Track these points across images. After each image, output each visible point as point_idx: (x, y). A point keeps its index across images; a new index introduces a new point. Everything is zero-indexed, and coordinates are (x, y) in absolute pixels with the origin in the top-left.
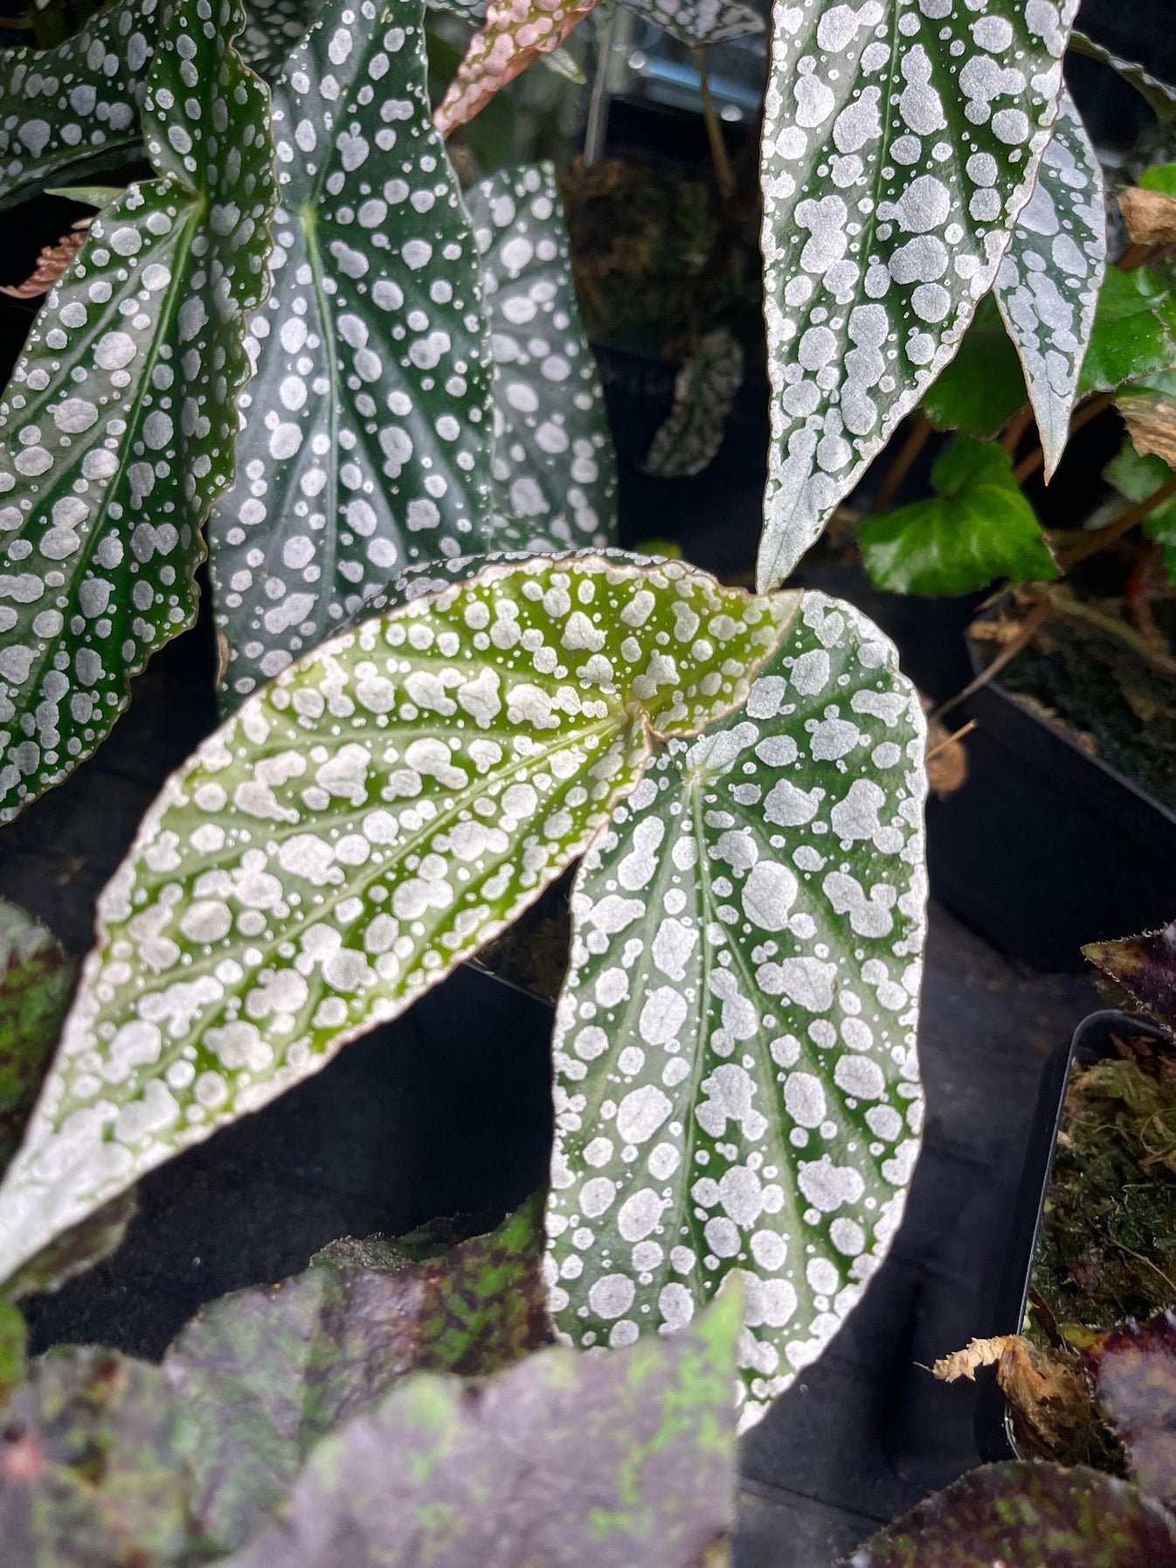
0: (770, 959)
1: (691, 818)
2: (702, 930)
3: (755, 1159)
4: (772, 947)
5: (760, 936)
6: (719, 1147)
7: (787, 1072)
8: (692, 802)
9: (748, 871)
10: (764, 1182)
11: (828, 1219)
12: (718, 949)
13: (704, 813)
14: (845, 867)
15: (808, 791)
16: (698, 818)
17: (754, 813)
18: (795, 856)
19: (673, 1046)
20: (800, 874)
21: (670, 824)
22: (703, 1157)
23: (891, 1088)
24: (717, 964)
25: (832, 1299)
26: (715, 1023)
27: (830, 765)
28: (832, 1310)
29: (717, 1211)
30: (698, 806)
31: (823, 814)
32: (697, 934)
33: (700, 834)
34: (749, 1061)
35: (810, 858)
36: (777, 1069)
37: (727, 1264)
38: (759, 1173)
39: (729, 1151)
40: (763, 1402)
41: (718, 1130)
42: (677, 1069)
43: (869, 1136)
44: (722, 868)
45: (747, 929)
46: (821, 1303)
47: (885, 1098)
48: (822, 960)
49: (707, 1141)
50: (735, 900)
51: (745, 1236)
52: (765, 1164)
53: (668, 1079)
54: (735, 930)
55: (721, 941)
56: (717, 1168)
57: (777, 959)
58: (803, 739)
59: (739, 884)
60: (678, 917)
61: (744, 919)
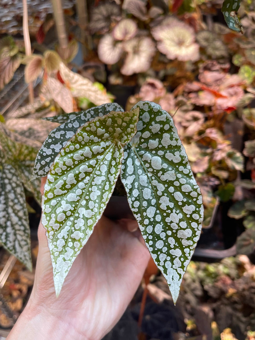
0: (162, 175)
1: (136, 155)
2: (147, 175)
3: (174, 211)
4: (161, 172)
5: (158, 171)
6: (167, 211)
7: (173, 193)
8: (135, 152)
9: (151, 160)
10: (177, 214)
11: (191, 215)
12: (151, 177)
13: (138, 153)
14: (168, 151)
15: (155, 140)
16: (137, 154)
17: (147, 149)
18: (158, 153)
19: (151, 198)
20: (160, 156)
21: (132, 158)
22: (165, 214)
23: (193, 188)
24: (152, 180)
25: (197, 228)
26: (157, 190)
27: (157, 134)
28: (198, 230)
29: (171, 222)
30: (136, 152)
31: (160, 143)
32: (146, 176)
33: (139, 157)
34: (166, 194)
35: (161, 153)
36: (171, 193)
37: (177, 230)
38: (176, 213)
39: (169, 211)
40: (193, 250)
41: (166, 208)
42: (154, 202)
43: (192, 198)
44: (146, 162)
45: (155, 171)
46: (196, 230)
47: (192, 190)
48: (171, 171)
49: (165, 211)
50: (151, 167)
51: (178, 224)
52: (176, 211)
53: (153, 204)
54: (153, 172)
55: (151, 175)
56: (168, 215)
57: (163, 174)
58: (150, 131)
59: (150, 163)
60: (142, 175)
61: (154, 170)
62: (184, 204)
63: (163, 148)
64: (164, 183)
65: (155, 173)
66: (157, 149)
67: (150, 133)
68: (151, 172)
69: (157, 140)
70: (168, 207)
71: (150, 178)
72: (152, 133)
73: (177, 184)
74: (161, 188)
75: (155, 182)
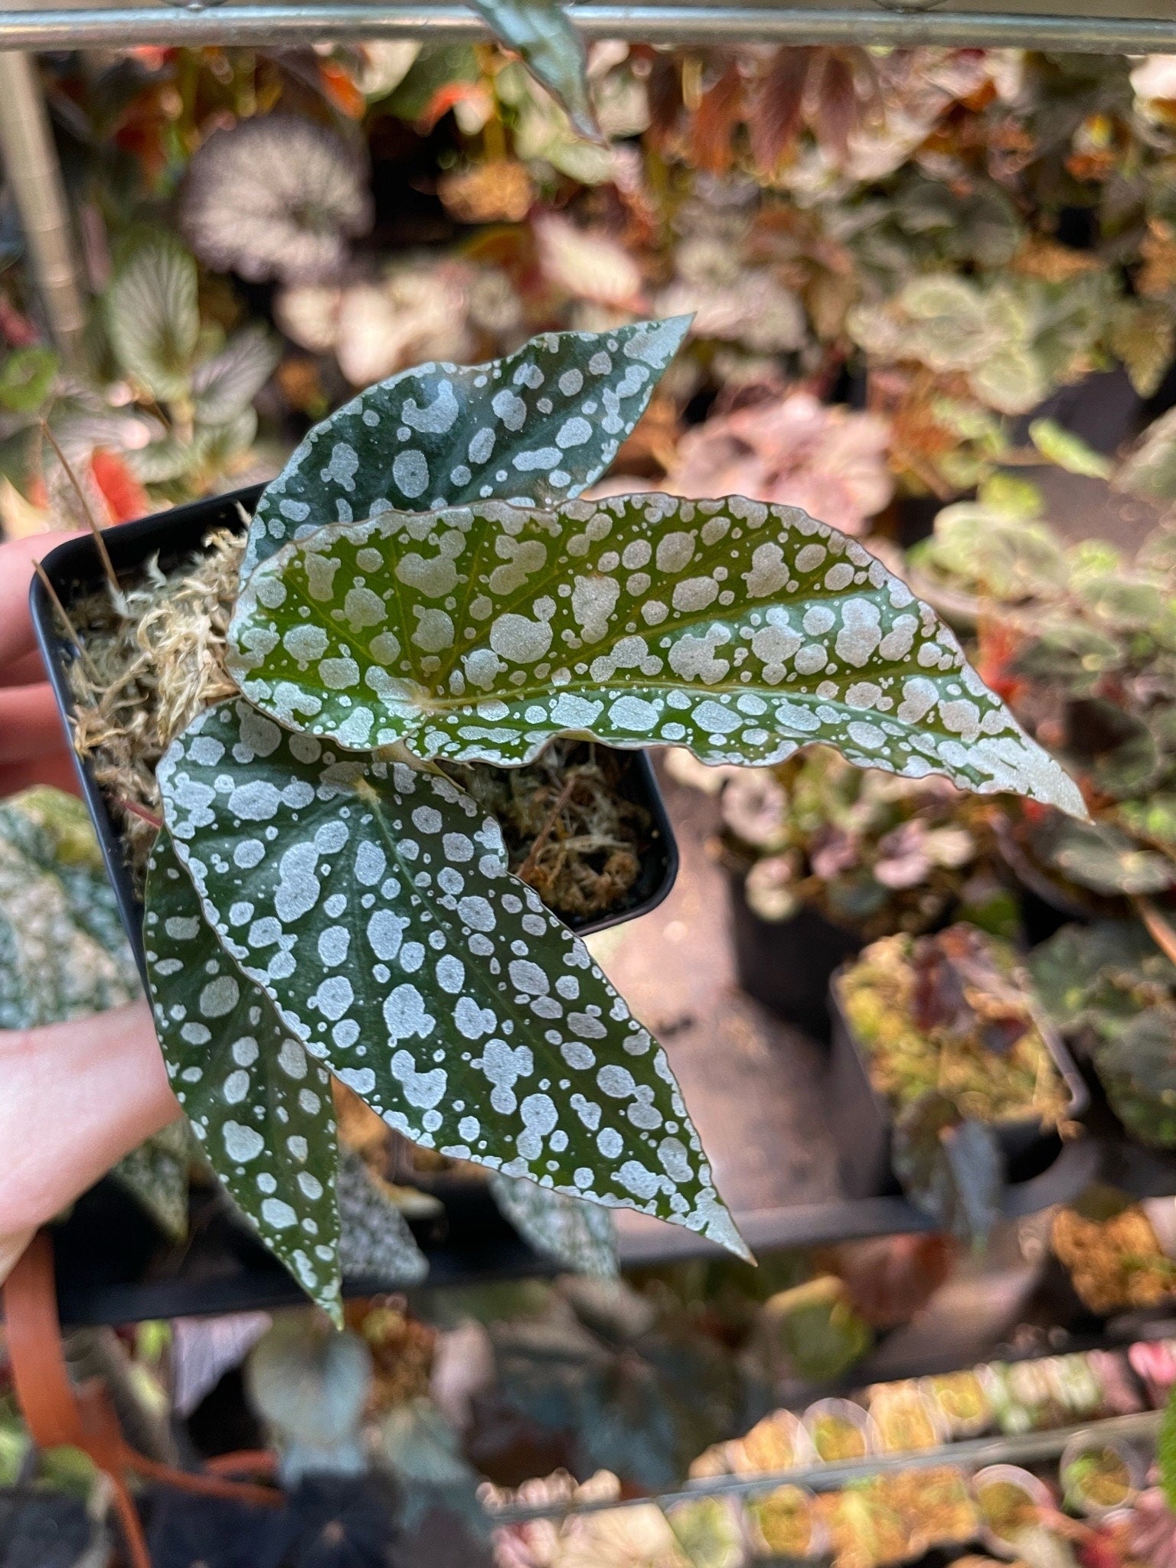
62: (735, 584)
63: (464, 595)
64: (615, 630)
65: (560, 655)
66: (462, 619)
67: (380, 632)
68: (552, 671)
69: (417, 610)
70: (724, 652)
71: (577, 683)
72: (382, 623)
73: (638, 583)
74: (631, 650)
75: (601, 670)
